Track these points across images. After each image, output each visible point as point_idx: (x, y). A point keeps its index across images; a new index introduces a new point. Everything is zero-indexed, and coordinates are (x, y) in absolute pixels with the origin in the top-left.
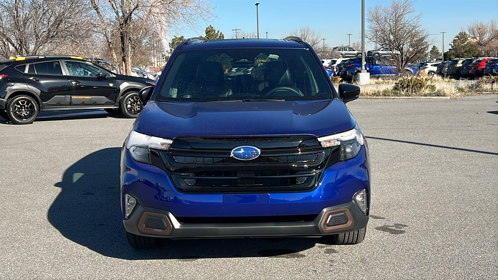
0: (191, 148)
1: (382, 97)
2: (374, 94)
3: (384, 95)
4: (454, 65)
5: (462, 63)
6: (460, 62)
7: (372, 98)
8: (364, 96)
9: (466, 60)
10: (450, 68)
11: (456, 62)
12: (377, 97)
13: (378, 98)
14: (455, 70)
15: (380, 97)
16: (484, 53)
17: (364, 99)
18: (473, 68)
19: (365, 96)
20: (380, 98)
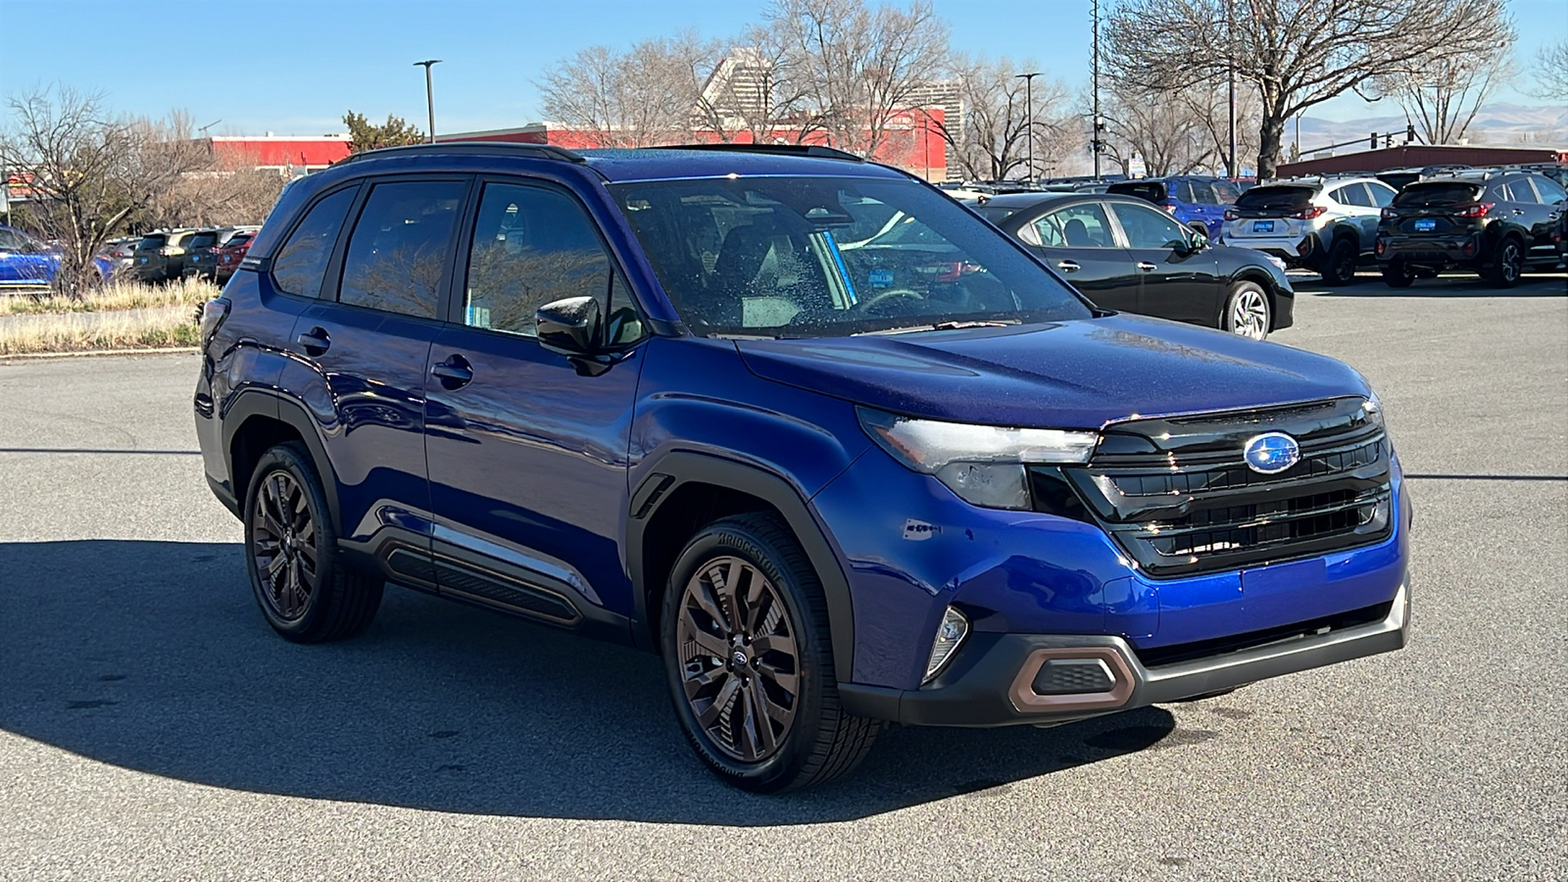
0: (1155, 450)
1: (175, 349)
2: (145, 341)
3: (180, 341)
4: (156, 251)
5: (181, 244)
6: (174, 242)
7: (143, 354)
8: (111, 348)
9: (197, 234)
10: (144, 260)
11: (163, 240)
12: (162, 350)
13: (164, 353)
14: (159, 267)
15: (169, 350)
16: (162, 214)
17: (116, 358)
18: (227, 259)
19: (116, 349)
20: (170, 353)
